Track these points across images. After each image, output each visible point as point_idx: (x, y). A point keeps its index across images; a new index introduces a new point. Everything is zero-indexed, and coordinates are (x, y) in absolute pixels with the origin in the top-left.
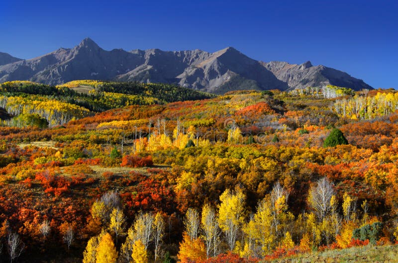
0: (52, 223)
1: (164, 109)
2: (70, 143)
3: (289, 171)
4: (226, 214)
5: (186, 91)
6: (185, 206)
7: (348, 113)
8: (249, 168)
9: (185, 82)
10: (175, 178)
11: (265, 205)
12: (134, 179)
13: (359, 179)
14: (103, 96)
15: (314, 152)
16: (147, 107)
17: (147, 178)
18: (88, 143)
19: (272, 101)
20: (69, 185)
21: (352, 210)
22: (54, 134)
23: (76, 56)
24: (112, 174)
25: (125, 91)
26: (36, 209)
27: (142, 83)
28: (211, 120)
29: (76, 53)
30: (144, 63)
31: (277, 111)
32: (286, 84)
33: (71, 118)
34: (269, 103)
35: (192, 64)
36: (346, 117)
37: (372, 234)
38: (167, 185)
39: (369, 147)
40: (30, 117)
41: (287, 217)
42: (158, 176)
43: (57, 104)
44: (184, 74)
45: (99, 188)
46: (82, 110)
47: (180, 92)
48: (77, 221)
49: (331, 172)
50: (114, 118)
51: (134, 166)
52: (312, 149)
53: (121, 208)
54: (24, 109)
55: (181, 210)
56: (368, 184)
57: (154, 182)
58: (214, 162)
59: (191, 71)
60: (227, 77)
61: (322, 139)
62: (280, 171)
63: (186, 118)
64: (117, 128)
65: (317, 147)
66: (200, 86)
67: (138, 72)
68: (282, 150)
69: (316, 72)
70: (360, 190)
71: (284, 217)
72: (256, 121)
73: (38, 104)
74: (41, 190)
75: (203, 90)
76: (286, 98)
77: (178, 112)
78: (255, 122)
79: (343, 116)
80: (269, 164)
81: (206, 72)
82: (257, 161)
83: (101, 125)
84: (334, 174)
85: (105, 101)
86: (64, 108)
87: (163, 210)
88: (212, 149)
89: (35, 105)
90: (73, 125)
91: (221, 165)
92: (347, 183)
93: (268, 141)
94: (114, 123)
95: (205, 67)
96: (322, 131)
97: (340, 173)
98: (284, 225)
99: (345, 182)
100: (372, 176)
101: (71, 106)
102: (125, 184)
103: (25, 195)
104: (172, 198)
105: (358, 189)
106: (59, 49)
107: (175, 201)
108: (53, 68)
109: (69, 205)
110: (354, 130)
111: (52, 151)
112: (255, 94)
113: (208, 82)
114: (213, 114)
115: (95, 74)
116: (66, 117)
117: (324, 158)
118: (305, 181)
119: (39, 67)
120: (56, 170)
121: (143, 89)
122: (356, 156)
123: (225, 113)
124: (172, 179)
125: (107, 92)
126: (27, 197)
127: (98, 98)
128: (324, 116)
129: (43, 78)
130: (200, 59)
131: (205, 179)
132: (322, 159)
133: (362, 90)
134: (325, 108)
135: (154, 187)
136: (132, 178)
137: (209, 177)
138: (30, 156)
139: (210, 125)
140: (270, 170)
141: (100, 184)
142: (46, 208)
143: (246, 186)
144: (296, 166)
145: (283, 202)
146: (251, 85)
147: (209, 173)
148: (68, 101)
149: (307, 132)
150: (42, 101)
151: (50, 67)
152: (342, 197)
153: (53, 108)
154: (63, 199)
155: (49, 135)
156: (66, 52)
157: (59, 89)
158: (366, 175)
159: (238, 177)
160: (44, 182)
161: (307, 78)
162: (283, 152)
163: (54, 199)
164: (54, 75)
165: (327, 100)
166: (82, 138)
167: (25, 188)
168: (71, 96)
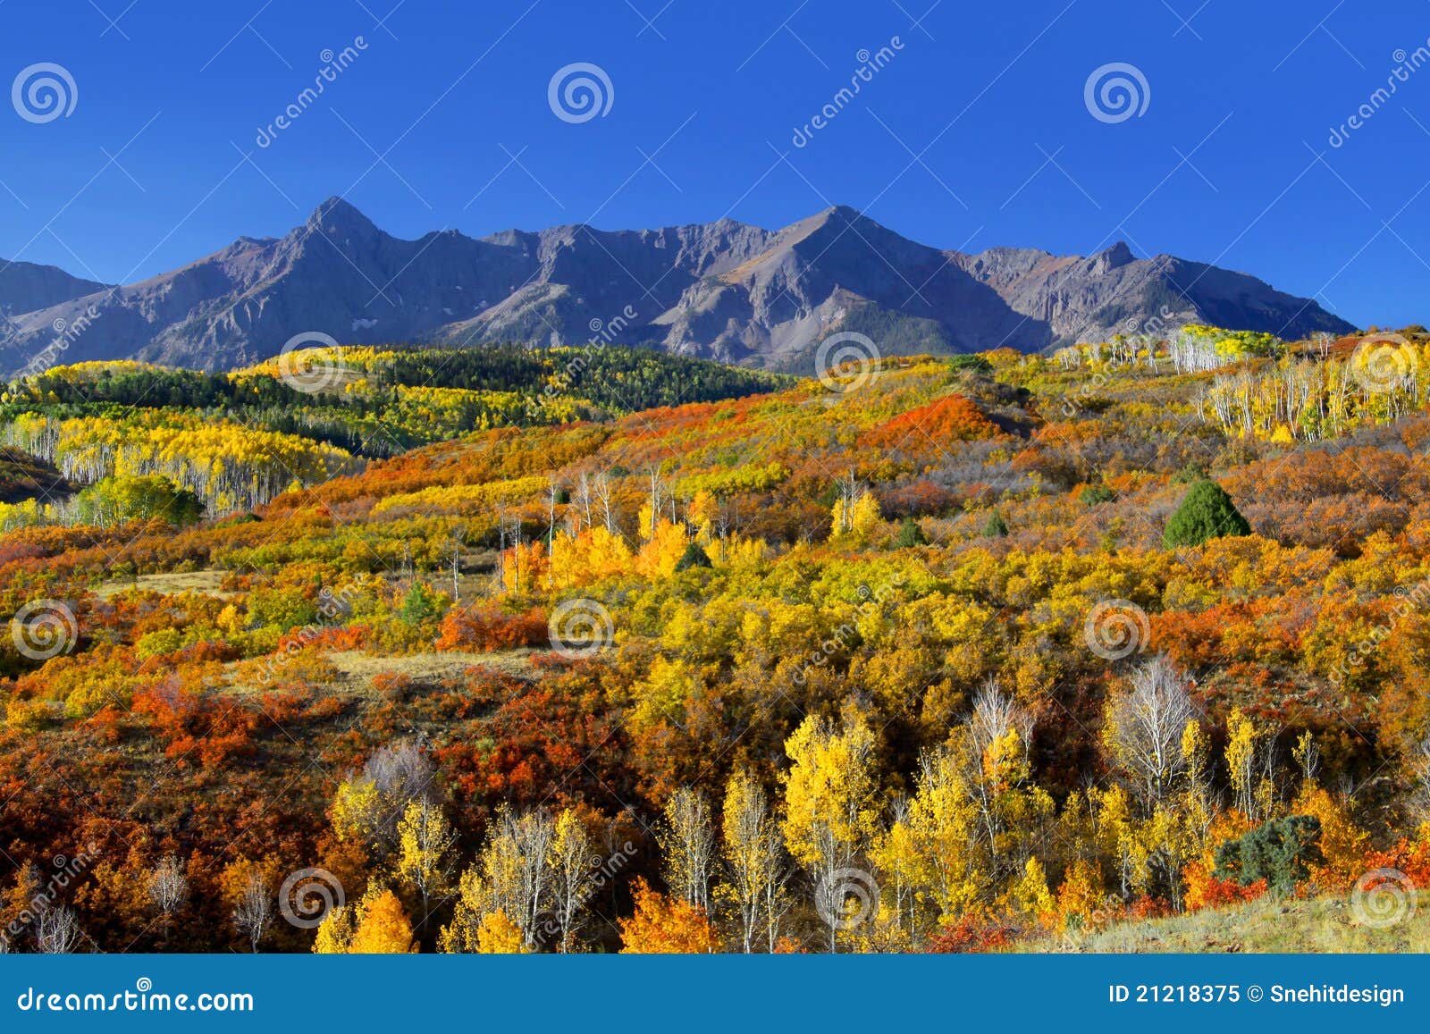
0: (192, 863)
1: (607, 437)
2: (275, 572)
3: (1034, 638)
4: (810, 805)
5: (688, 370)
6: (668, 783)
7: (1260, 422)
8: (890, 637)
9: (686, 338)
10: (626, 682)
11: (946, 767)
12: (484, 692)
13: (1283, 658)
14: (397, 400)
15: (1128, 569)
16: (547, 433)
17: (529, 687)
18: (340, 570)
19: (989, 392)
20: (251, 725)
21: (1260, 770)
22: (219, 543)
23: (296, 262)
24: (404, 678)
25: (474, 378)
26: (135, 816)
27: (531, 350)
28: (774, 468)
29: (297, 251)
30: (537, 278)
31: (1006, 425)
32: (1045, 325)
33: (284, 485)
34: (978, 398)
35: (708, 273)
36: (1251, 436)
37: (1280, 859)
38: (600, 710)
39: (1325, 542)
40: (135, 488)
41: (1029, 805)
42: (569, 679)
43: (234, 438)
44: (680, 310)
45: (358, 730)
46: (322, 455)
47: (668, 373)
48: (282, 854)
49: (1184, 637)
50: (434, 475)
51: (482, 647)
52: (1122, 559)
53: (435, 799)
54: (119, 462)
55: (653, 795)
56: (1316, 673)
57: (555, 701)
58: (767, 620)
59: (705, 299)
60: (832, 314)
61: (1159, 521)
62: (1000, 642)
63: (683, 467)
64: (440, 512)
65: (1138, 548)
66: (738, 351)
67: (516, 308)
68: (1014, 563)
69: (1149, 279)
70: (1287, 698)
71: (1017, 803)
72: (932, 466)
73: (167, 441)
74: (151, 750)
75: (749, 361)
76: (1041, 378)
77: (657, 446)
78: (927, 469)
79: (1241, 434)
80: (963, 618)
81: (757, 297)
82: (920, 609)
83: (384, 504)
84: (1194, 644)
85: (402, 419)
86: (259, 449)
87: (587, 800)
88: (764, 574)
89: (156, 443)
90: (287, 510)
91: (791, 628)
92: (1240, 674)
93: (970, 534)
94: (432, 494)
95: (753, 281)
96: (1161, 492)
97: (1217, 640)
98: (1018, 834)
99: (1235, 669)
100: (1329, 643)
101: (286, 442)
102: (449, 714)
103: (95, 770)
104: (618, 757)
105: (1282, 694)
106: (238, 244)
107: (630, 764)
108: (218, 309)
109: (254, 796)
110: (1271, 482)
111: (207, 606)
112: (932, 367)
113: (768, 334)
114: (780, 447)
115: (365, 323)
116: (266, 480)
117: (1161, 587)
118: (1090, 672)
119: (168, 310)
120: (208, 676)
121: (537, 369)
122: (1276, 574)
123: (821, 443)
124: (618, 688)
125: (409, 384)
126: (104, 775)
127: (379, 407)
128: (1175, 434)
129: (183, 347)
130: (736, 251)
131: (734, 683)
132: (1153, 591)
133: (1309, 338)
134: (1177, 405)
135: (555, 717)
136: (474, 690)
137: (748, 675)
138: (131, 625)
139: (770, 486)
140: (967, 639)
141: (364, 716)
142: (172, 810)
143: (879, 701)
144: (1057, 622)
145: (1013, 751)
146: (921, 337)
147: (748, 658)
148: (272, 424)
149: (1112, 497)
150: (182, 428)
151: (208, 306)
152: (1225, 725)
153: (221, 452)
154: (231, 776)
155: (201, 550)
156: (261, 251)
157: (240, 382)
158: (1307, 642)
159: (852, 668)
160: (165, 719)
161: (1116, 302)
162: (1019, 571)
163: (198, 779)
164: (223, 334)
165: (1186, 377)
166: (318, 554)
167: (95, 744)
168: (283, 407)
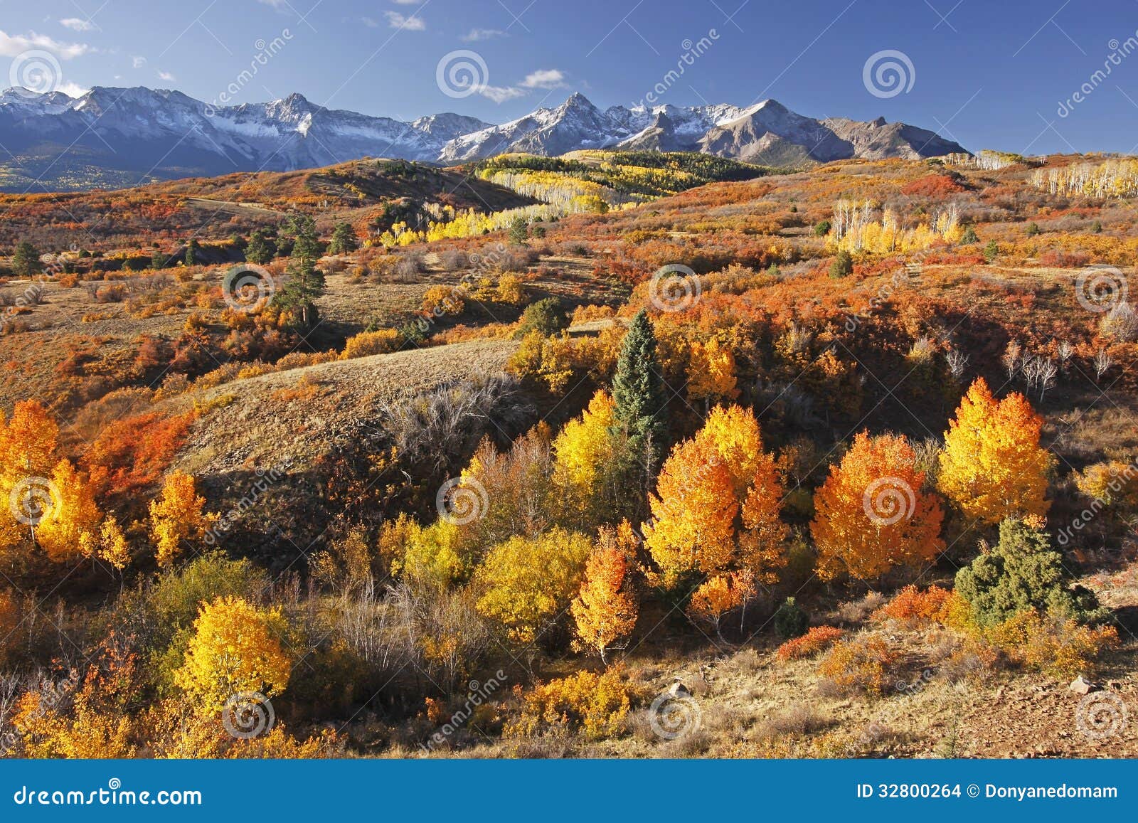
5: (722, 163)
9: (708, 149)
14: (621, 170)
23: (562, 117)
25: (643, 163)
44: (707, 138)
47: (715, 164)
59: (715, 135)
60: (765, 142)
67: (643, 137)
69: (892, 131)
81: (736, 134)
85: (627, 178)
95: (735, 127)
108: (533, 135)
113: (739, 149)
130: (728, 116)
151: (530, 133)
156: (549, 113)
157: (565, 162)
161: (877, 141)
164: (536, 144)
